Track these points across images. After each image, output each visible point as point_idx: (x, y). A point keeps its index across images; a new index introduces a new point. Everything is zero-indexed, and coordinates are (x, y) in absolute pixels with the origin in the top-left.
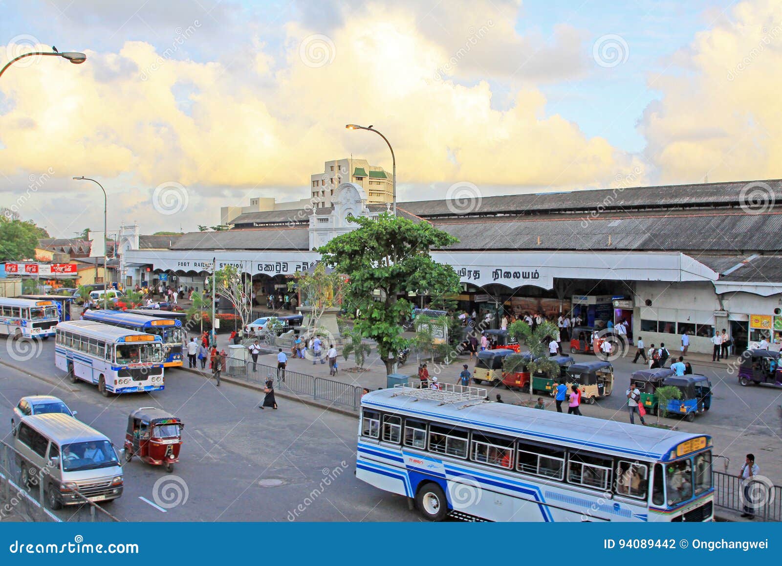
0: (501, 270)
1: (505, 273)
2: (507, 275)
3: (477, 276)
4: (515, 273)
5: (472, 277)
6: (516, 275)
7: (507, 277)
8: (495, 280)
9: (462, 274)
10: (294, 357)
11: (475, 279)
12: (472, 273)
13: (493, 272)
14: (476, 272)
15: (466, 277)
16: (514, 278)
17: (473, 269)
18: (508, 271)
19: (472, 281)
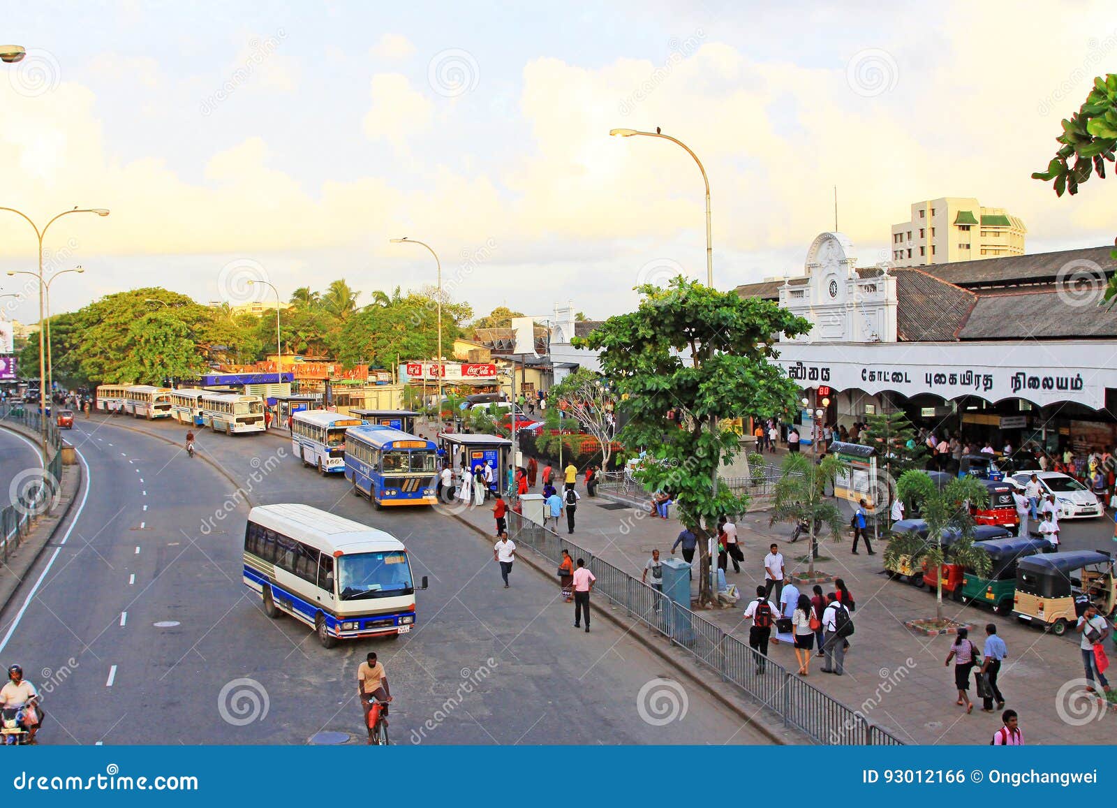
0: (1024, 374)
1: (1031, 379)
2: (1034, 382)
3: (989, 386)
4: (1046, 379)
5: (982, 387)
6: (1047, 384)
7: (1034, 387)
8: (1014, 391)
9: (967, 381)
10: (653, 515)
11: (985, 389)
12: (981, 379)
13: (1013, 378)
14: (988, 378)
15: (973, 386)
16: (1044, 388)
17: (982, 372)
18: (1034, 376)
19: (980, 393)
